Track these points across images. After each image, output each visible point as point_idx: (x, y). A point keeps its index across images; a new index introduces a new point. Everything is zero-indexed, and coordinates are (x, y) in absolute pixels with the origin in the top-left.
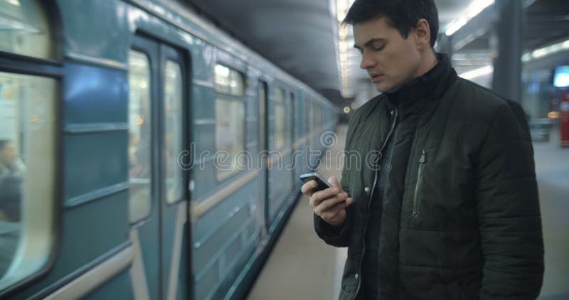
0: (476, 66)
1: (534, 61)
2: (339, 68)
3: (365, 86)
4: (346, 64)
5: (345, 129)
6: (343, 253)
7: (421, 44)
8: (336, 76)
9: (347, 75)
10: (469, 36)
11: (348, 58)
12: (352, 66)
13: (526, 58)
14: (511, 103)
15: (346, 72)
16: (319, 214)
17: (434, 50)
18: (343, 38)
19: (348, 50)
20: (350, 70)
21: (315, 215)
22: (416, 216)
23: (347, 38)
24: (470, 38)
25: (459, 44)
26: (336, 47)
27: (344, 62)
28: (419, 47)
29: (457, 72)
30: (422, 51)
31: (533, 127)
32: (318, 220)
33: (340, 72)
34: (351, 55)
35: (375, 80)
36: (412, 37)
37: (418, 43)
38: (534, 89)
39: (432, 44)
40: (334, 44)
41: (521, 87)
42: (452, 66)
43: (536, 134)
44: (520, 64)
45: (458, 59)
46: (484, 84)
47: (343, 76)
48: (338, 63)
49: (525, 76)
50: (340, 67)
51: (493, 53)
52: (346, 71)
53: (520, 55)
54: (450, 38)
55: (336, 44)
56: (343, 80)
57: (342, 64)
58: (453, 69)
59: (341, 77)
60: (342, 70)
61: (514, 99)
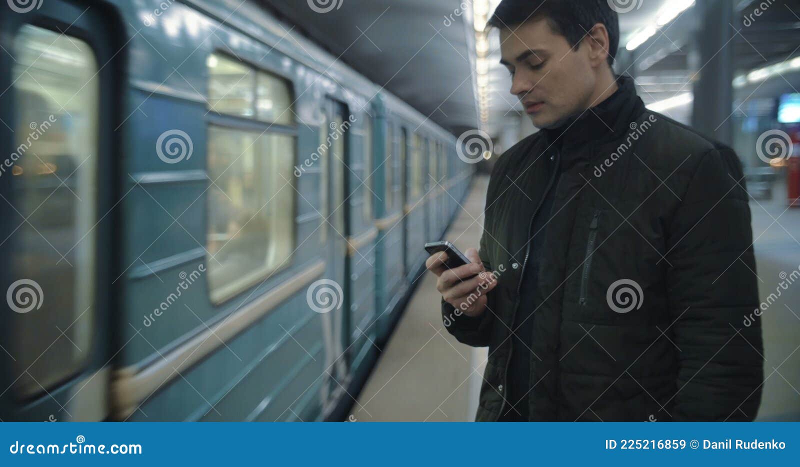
0: (668, 94)
1: (750, 86)
2: (475, 96)
3: (513, 122)
4: (486, 90)
5: (484, 183)
6: (482, 355)
7: (597, 58)
8: (472, 108)
9: (487, 106)
10: (659, 52)
11: (490, 83)
12: (494, 93)
13: (739, 82)
14: (719, 146)
15: (485, 102)
16: (449, 301)
17: (612, 70)
18: (483, 54)
19: (490, 71)
20: (491, 99)
21: (443, 301)
22: (584, 304)
23: (489, 54)
24: (660, 55)
25: (646, 63)
26: (472, 67)
27: (483, 88)
28: (594, 64)
29: (645, 102)
30: (596, 69)
31: (750, 179)
32: (447, 308)
33: (478, 102)
34: (493, 77)
35: (530, 110)
36: (585, 49)
37: (593, 57)
38: (750, 125)
39: (610, 61)
40: (469, 62)
41: (732, 124)
42: (638, 94)
43: (754, 189)
44: (731, 91)
45: (643, 83)
46: (682, 119)
47: (482, 107)
48: (475, 89)
49: (737, 108)
50: (478, 94)
51: (693, 76)
52: (487, 99)
53: (731, 79)
54: (633, 54)
55: (472, 62)
56: (482, 112)
57: (480, 91)
58: (639, 98)
59: (479, 108)
60: (481, 99)
61: (723, 140)
